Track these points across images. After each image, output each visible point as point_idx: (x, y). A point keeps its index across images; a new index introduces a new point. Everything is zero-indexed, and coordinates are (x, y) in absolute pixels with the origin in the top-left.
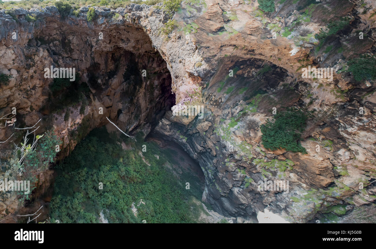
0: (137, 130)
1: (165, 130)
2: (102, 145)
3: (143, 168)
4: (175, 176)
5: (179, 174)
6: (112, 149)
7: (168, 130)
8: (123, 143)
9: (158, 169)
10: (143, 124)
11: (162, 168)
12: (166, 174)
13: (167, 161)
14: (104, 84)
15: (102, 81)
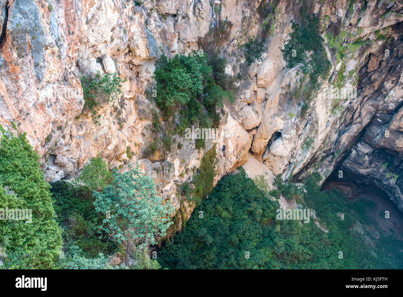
0: (309, 171)
1: (361, 164)
2: (243, 205)
3: (316, 238)
4: (368, 244)
5: (375, 239)
6: (261, 211)
7: (367, 164)
8: (281, 197)
9: (341, 237)
10: (320, 159)
11: (348, 233)
12: (353, 242)
13: (358, 221)
14: (239, 77)
15: (234, 68)
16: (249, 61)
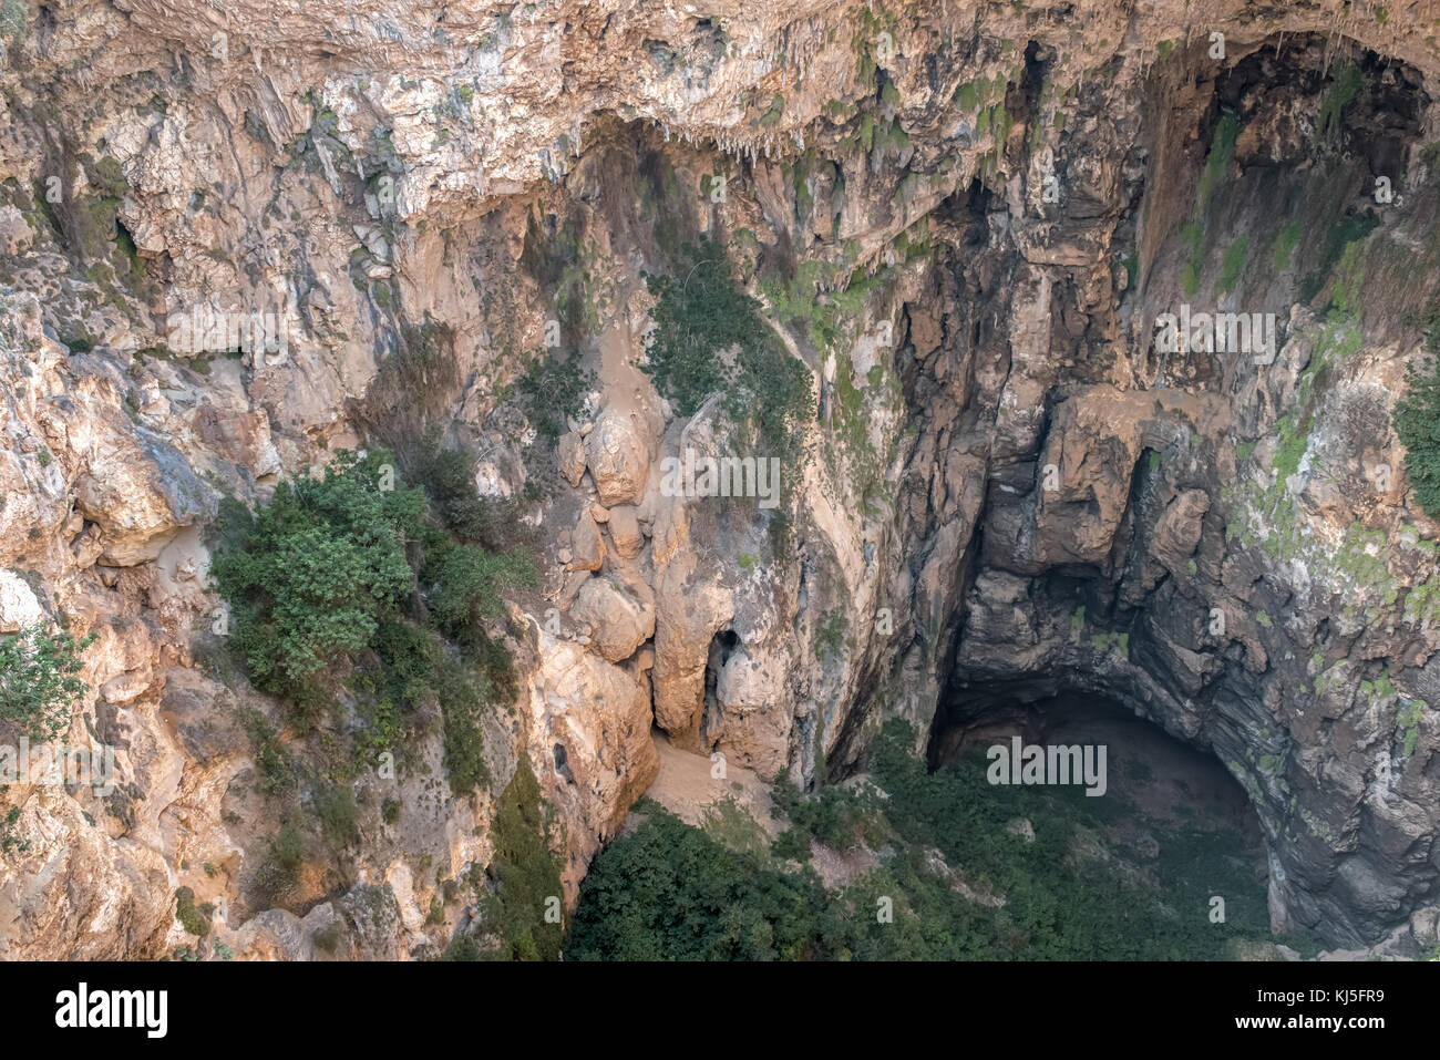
0: (868, 722)
1: (1010, 641)
2: (698, 935)
3: (978, 939)
4: (1135, 888)
5: (1150, 861)
6: (768, 927)
7: (1026, 632)
8: (816, 849)
9: (1050, 900)
10: (887, 669)
11: (1064, 877)
12: (1092, 900)
13: (1078, 826)
14: (533, 494)
15: (506, 471)
16: (550, 432)
